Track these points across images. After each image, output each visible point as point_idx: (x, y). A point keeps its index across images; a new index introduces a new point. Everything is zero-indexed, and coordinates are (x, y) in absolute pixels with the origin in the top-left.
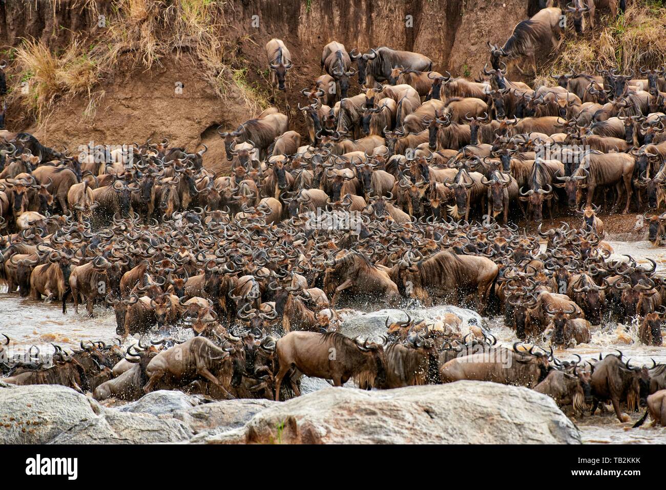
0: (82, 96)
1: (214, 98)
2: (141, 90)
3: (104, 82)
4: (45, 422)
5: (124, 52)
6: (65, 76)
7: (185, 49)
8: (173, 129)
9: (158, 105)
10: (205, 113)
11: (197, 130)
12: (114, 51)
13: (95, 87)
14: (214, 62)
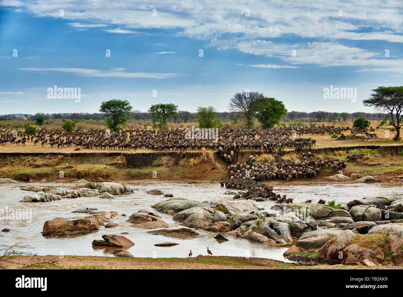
0: (198, 165)
1: (213, 165)
2: (205, 164)
3: (200, 163)
4: (192, 204)
5: (203, 159)
6: (195, 162)
7: (210, 159)
8: (209, 169)
9: (207, 166)
10: (212, 167)
11: (211, 169)
12: (201, 159)
13: (199, 164)
14: (213, 161)
